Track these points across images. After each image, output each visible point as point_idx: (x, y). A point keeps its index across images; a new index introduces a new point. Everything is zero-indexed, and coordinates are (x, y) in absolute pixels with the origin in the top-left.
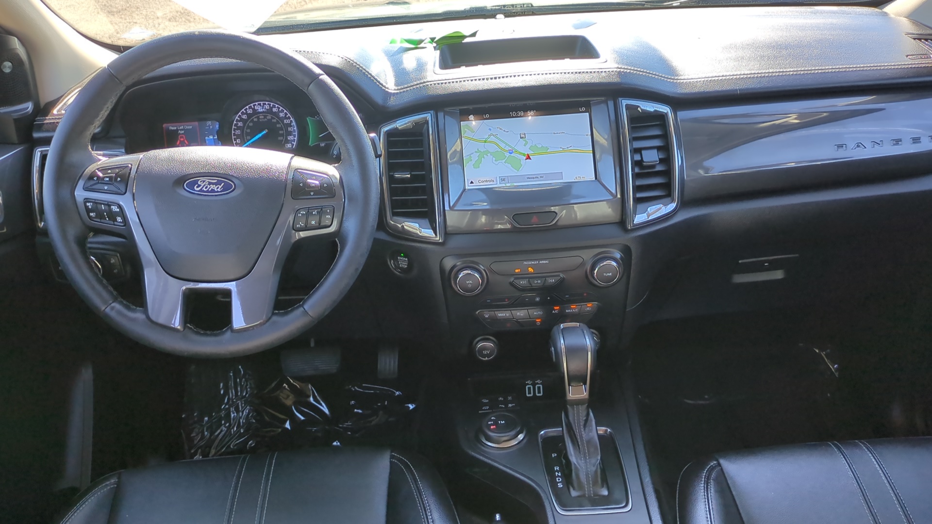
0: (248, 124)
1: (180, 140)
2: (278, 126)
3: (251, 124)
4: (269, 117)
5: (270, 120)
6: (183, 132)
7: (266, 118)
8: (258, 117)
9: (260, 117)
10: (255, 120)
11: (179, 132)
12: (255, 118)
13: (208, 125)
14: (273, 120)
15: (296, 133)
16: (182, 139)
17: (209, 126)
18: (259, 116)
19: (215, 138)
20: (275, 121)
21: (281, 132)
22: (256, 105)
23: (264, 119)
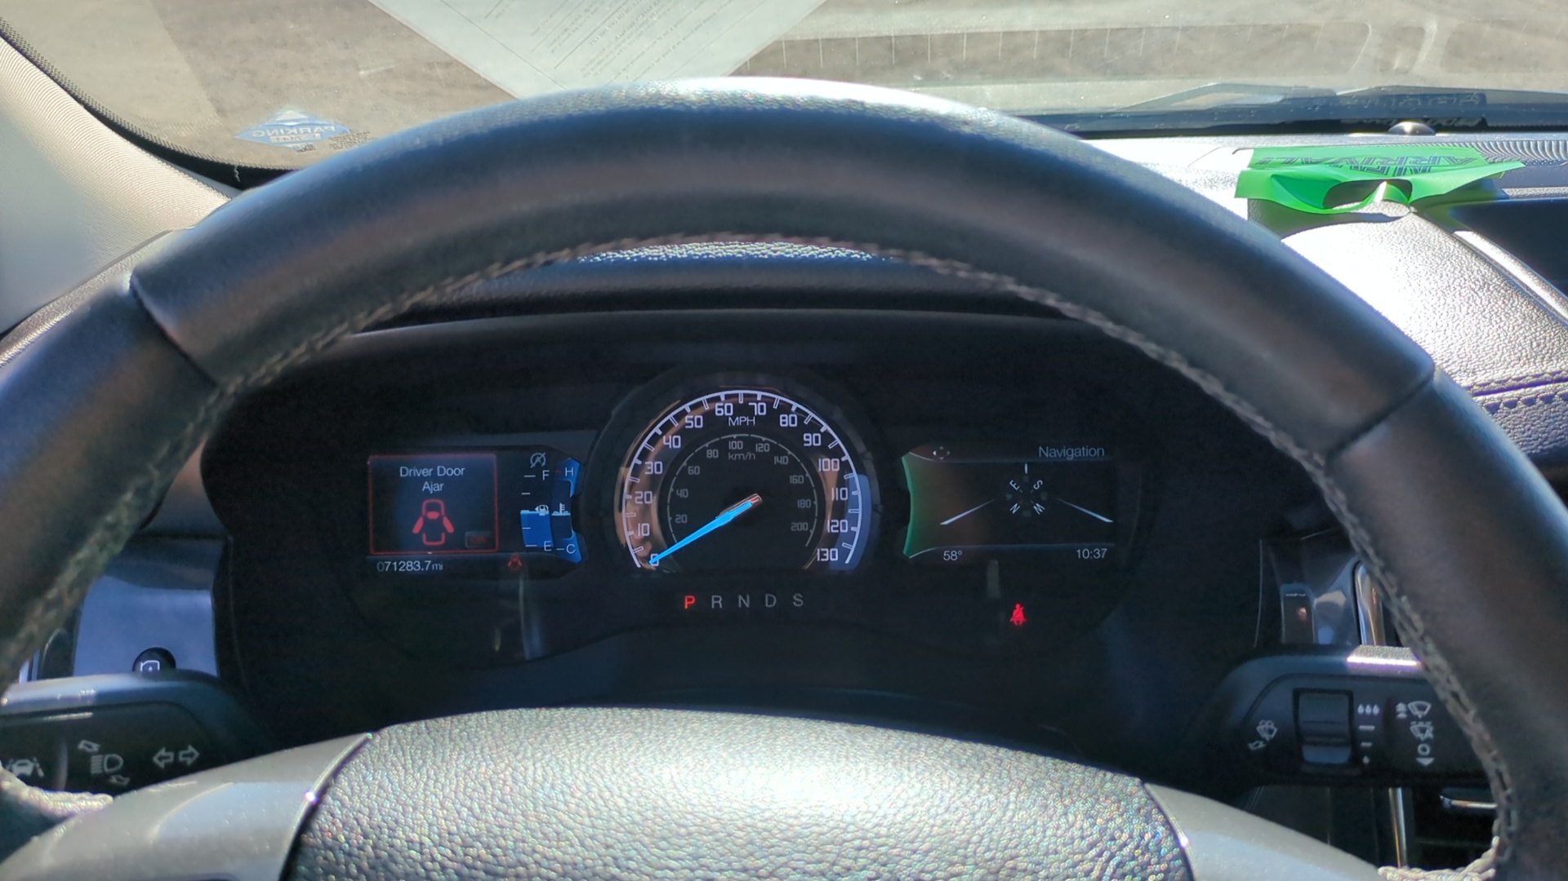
0: (685, 469)
1: (426, 520)
2: (795, 480)
3: (694, 471)
4: (763, 448)
5: (765, 459)
6: (439, 487)
7: (754, 450)
8: (722, 447)
9: (731, 446)
10: (712, 454)
11: (426, 486)
12: (712, 447)
13: (533, 465)
14: (776, 459)
15: (860, 511)
16: (433, 515)
17: (538, 470)
18: (727, 441)
19: (555, 514)
20: (782, 461)
21: (803, 504)
22: (718, 399)
23: (744, 451)
